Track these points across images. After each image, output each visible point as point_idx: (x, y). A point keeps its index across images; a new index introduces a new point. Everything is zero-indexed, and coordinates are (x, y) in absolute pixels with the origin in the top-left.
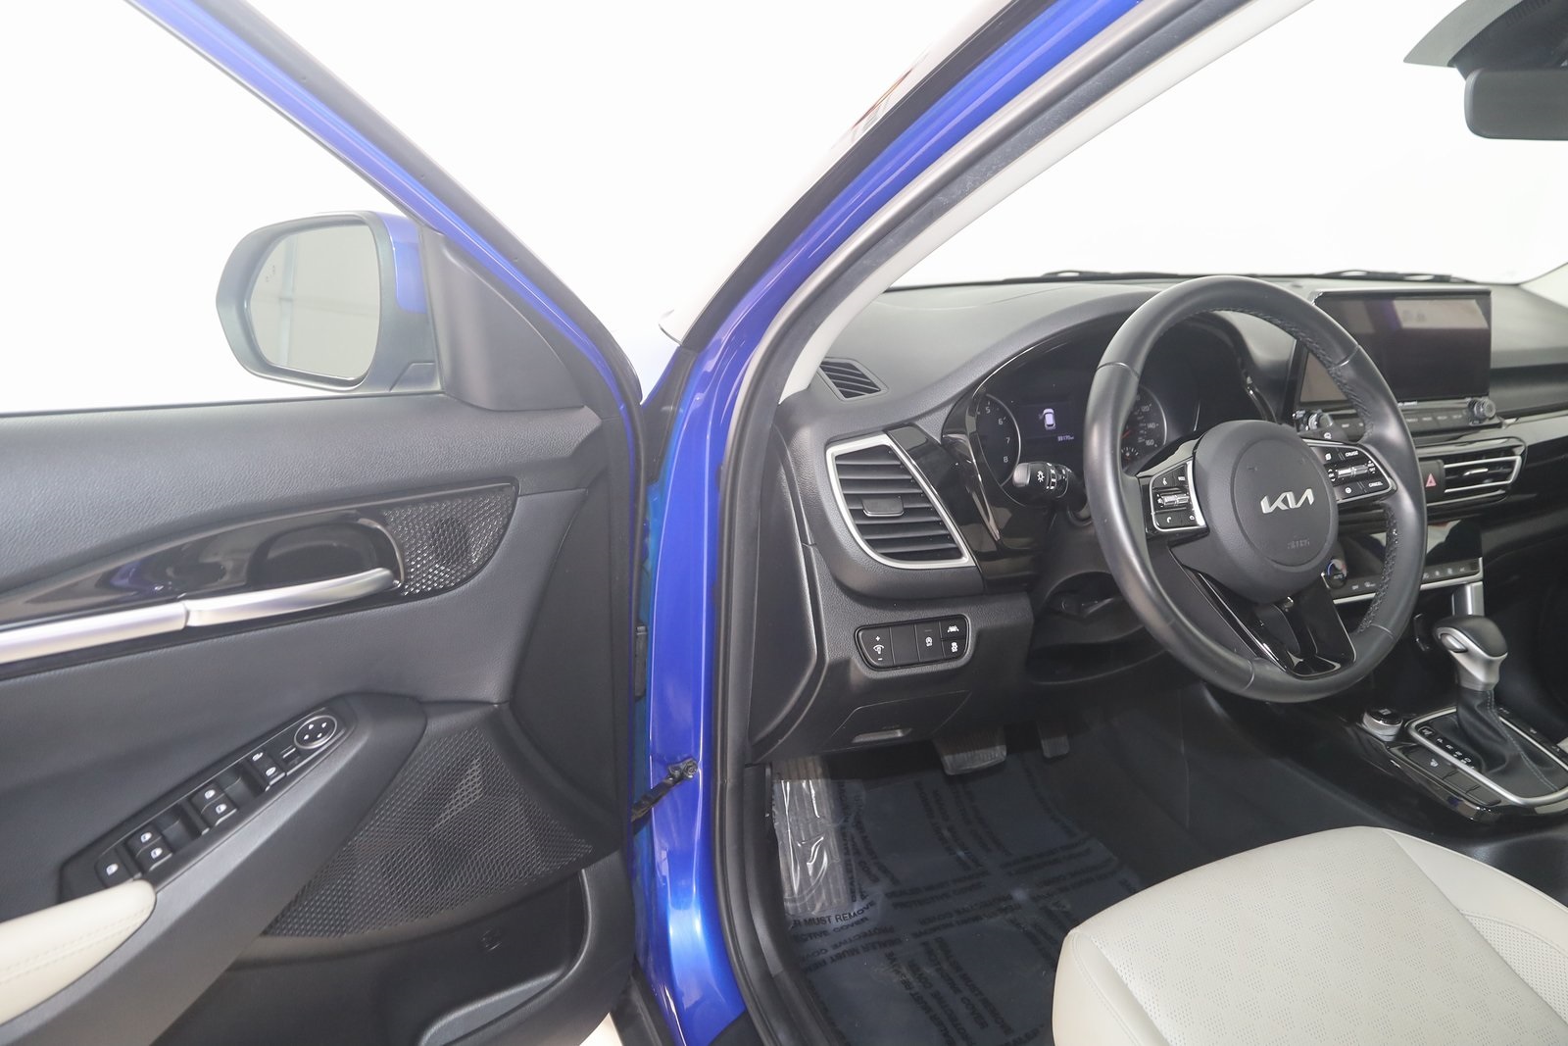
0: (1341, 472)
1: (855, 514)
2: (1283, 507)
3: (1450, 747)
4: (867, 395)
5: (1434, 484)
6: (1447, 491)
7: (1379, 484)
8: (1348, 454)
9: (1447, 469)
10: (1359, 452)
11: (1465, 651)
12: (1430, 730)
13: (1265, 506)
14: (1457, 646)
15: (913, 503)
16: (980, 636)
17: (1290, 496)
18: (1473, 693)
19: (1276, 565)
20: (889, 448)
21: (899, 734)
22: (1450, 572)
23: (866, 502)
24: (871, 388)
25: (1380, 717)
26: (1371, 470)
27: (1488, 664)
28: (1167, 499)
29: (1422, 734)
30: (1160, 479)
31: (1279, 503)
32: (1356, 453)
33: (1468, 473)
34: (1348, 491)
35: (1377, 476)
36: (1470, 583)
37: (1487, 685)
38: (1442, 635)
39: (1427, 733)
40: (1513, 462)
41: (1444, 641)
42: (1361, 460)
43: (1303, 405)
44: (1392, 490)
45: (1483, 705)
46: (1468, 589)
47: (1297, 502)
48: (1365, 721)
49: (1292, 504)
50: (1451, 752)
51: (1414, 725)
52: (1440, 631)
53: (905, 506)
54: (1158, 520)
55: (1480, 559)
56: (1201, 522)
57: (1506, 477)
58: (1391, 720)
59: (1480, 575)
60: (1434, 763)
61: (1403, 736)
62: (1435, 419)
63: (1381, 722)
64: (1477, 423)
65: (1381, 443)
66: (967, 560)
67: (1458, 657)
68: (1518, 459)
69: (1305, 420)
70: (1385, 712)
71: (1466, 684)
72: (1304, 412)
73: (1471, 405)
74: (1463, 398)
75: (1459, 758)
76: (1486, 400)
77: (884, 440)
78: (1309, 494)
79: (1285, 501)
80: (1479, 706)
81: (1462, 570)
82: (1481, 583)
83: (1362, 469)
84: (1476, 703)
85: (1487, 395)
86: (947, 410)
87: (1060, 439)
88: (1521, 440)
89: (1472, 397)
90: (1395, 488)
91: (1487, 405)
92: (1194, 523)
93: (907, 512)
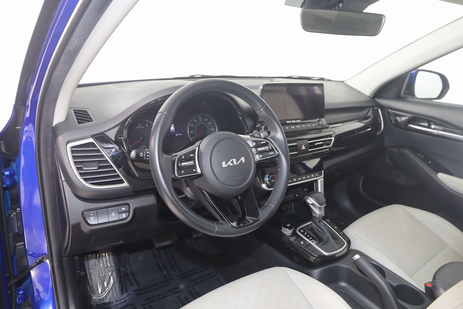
0: (259, 149)
1: (78, 169)
2: (231, 164)
3: (308, 236)
4: (88, 123)
5: (304, 148)
6: (309, 150)
7: (273, 153)
8: (262, 143)
9: (309, 143)
10: (266, 141)
11: (313, 204)
12: (303, 230)
13: (224, 165)
14: (311, 203)
15: (103, 164)
16: (135, 210)
17: (234, 160)
18: (316, 217)
19: (228, 187)
20: (93, 143)
21: (121, 242)
22: (313, 176)
23: (83, 164)
24: (89, 120)
25: (286, 227)
26: (270, 148)
27: (320, 208)
28: (183, 164)
29: (300, 232)
30: (181, 156)
31: (230, 163)
32: (265, 142)
33: (316, 144)
34: (261, 156)
35: (272, 150)
36: (319, 179)
37: (320, 215)
38: (306, 199)
39: (302, 231)
40: (331, 140)
41: (306, 201)
42: (266, 144)
43: (260, 122)
44: (278, 154)
45: (319, 222)
46: (319, 181)
47: (237, 162)
48: (282, 229)
49: (235, 163)
50: (308, 238)
51: (298, 229)
52: (306, 197)
53: (99, 165)
54: (178, 172)
55: (323, 171)
56: (199, 171)
57: (329, 144)
58: (290, 228)
59: (323, 176)
60: (302, 243)
61: (294, 234)
62: (306, 126)
63: (287, 230)
64: (320, 127)
65: (274, 138)
66: (126, 184)
67: (311, 206)
68: (333, 139)
69: (260, 127)
70: (289, 225)
71: (314, 215)
72: (260, 125)
73: (319, 121)
74: (316, 119)
75: (311, 240)
76: (323, 119)
77: (91, 140)
78: (243, 159)
79: (232, 162)
80: (318, 222)
81: (317, 175)
82: (323, 179)
83: (266, 148)
84: (317, 221)
85: (324, 117)
86: (117, 128)
87: (177, 135)
88: (335, 132)
89: (319, 118)
90: (279, 153)
91: (323, 121)
92: (196, 172)
93: (100, 167)
